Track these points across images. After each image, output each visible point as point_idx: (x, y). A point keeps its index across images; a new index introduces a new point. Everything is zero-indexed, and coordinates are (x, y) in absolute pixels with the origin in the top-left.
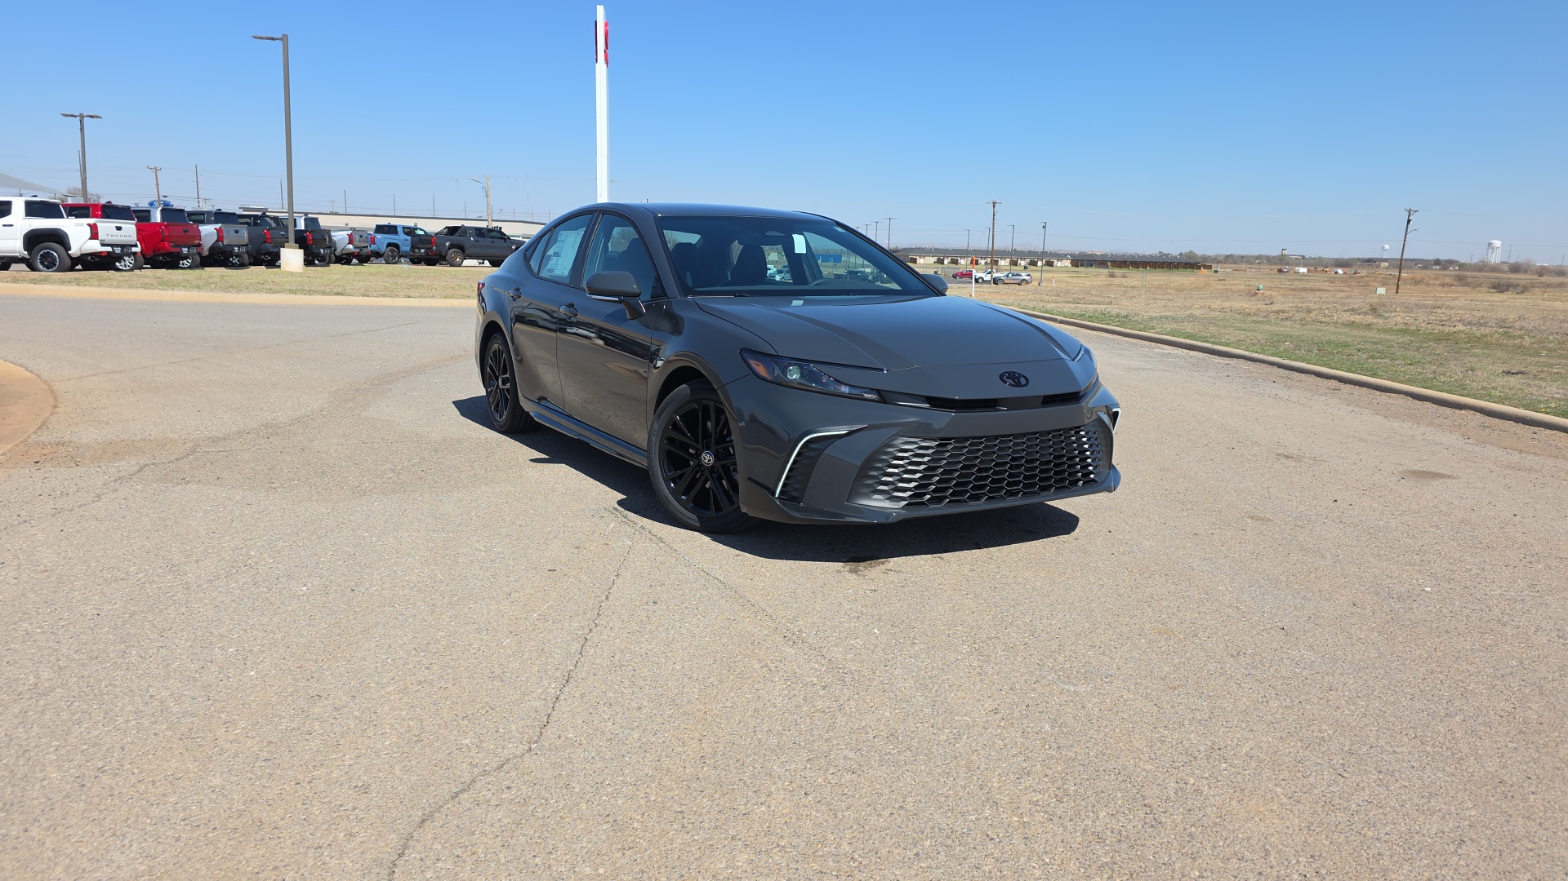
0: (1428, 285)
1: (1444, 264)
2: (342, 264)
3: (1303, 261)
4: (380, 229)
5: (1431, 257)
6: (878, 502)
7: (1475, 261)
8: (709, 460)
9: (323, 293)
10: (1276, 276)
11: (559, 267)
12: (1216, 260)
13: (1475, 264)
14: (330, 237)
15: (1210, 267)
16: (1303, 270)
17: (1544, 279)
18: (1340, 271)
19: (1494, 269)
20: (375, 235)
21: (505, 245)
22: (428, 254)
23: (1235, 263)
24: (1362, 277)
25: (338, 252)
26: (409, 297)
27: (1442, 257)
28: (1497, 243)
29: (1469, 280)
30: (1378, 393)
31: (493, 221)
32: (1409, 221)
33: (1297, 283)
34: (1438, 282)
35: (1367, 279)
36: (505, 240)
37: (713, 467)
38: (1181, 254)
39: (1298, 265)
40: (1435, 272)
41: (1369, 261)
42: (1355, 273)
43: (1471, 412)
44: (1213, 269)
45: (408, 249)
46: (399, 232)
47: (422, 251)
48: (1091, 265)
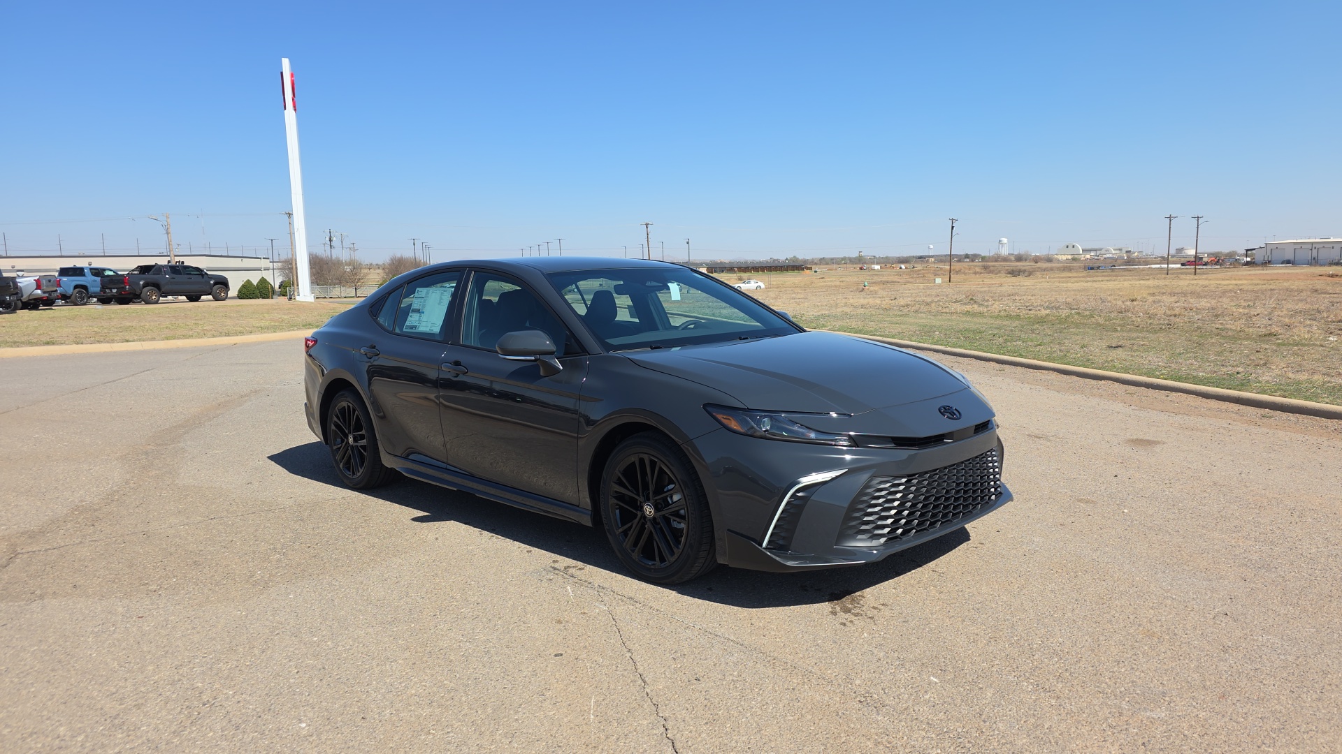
0: (965, 274)
1: (972, 258)
2: (30, 309)
3: (874, 260)
4: (64, 272)
5: (963, 253)
6: (861, 543)
7: (992, 254)
8: (650, 512)
9: (30, 344)
10: (859, 273)
11: (423, 324)
12: (813, 262)
13: (993, 257)
14: (15, 284)
15: (811, 269)
16: (877, 267)
17: (1039, 265)
18: (903, 267)
19: (1005, 259)
20: (60, 278)
21: (203, 280)
22: (121, 294)
23: (827, 264)
24: (919, 270)
25: (25, 298)
26: (127, 341)
27: (970, 253)
28: (1005, 240)
29: (992, 268)
30: (1031, 370)
31: (176, 256)
32: (953, 227)
33: (876, 277)
34: (971, 272)
35: (923, 271)
36: (202, 275)
37: (654, 518)
38: (787, 259)
39: (873, 263)
40: (967, 264)
41: (921, 258)
42: (914, 267)
43: (1110, 382)
44: (813, 270)
45: (98, 289)
46: (86, 274)
47: (114, 291)
48: (723, 271)
